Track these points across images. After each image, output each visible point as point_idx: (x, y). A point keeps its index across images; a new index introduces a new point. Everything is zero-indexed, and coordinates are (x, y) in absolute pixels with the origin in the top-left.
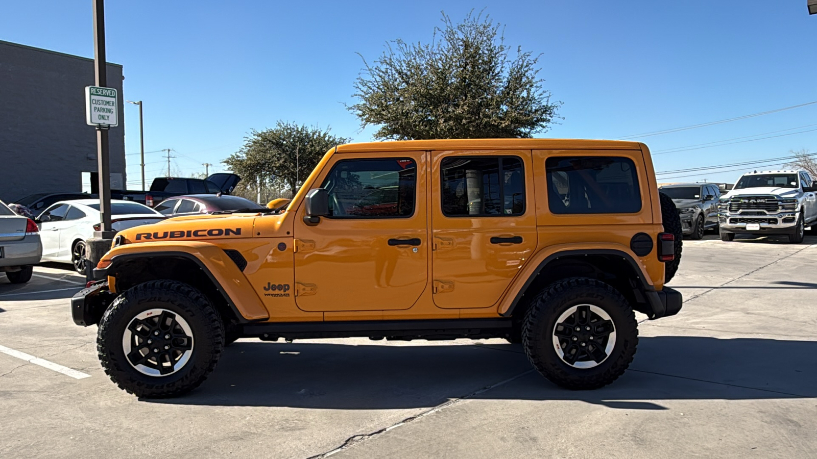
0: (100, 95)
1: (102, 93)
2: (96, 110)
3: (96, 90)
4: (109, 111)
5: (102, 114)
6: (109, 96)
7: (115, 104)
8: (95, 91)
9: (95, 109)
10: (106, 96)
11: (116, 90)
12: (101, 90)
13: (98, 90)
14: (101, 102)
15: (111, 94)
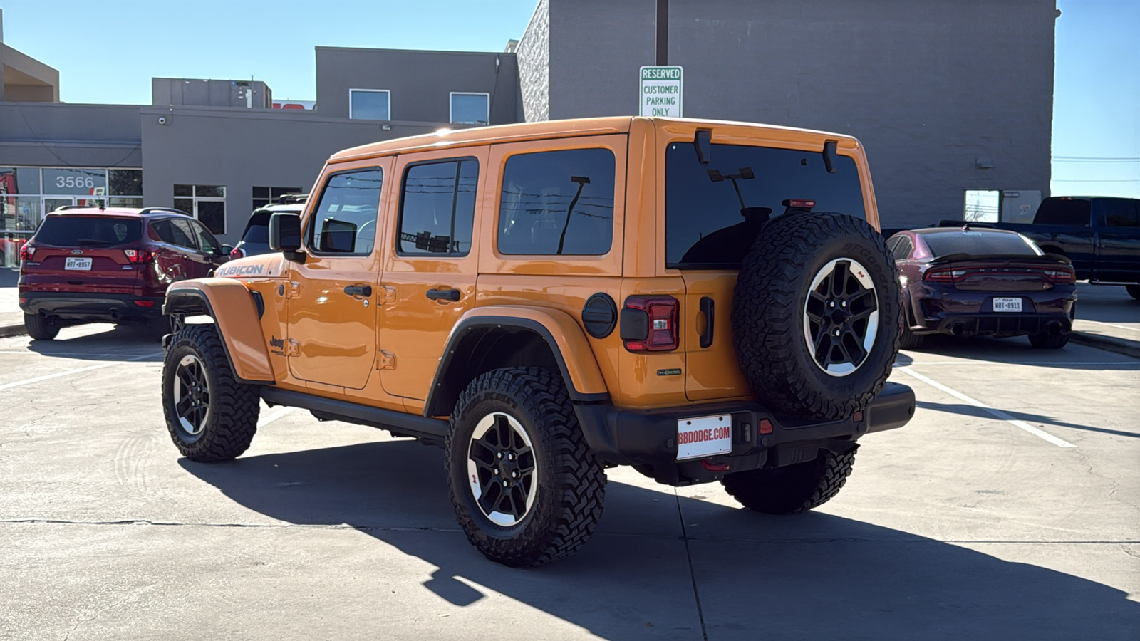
0: (656, 79)
1: (660, 75)
2: (650, 102)
3: (651, 72)
4: (669, 101)
5: (658, 106)
6: (670, 79)
7: (678, 90)
8: (649, 73)
9: (648, 101)
10: (666, 79)
11: (681, 67)
12: (658, 70)
13: (653, 71)
14: (657, 89)
15: (674, 75)
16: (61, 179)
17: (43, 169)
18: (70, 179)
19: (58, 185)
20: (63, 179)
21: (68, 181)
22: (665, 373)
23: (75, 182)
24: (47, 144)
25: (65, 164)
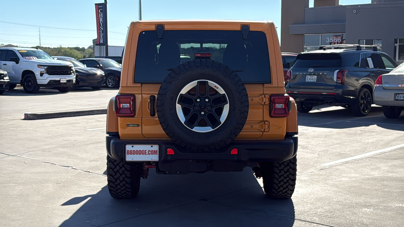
16: (328, 39)
17: (321, 35)
18: (332, 39)
19: (327, 41)
20: (329, 39)
21: (331, 40)
22: (130, 125)
23: (333, 40)
24: (322, 24)
25: (329, 32)
